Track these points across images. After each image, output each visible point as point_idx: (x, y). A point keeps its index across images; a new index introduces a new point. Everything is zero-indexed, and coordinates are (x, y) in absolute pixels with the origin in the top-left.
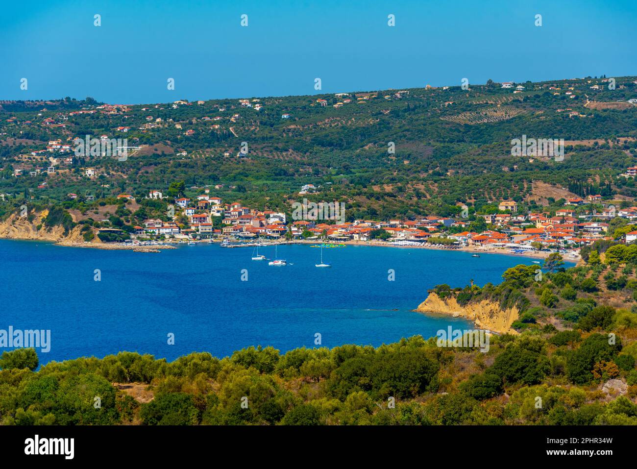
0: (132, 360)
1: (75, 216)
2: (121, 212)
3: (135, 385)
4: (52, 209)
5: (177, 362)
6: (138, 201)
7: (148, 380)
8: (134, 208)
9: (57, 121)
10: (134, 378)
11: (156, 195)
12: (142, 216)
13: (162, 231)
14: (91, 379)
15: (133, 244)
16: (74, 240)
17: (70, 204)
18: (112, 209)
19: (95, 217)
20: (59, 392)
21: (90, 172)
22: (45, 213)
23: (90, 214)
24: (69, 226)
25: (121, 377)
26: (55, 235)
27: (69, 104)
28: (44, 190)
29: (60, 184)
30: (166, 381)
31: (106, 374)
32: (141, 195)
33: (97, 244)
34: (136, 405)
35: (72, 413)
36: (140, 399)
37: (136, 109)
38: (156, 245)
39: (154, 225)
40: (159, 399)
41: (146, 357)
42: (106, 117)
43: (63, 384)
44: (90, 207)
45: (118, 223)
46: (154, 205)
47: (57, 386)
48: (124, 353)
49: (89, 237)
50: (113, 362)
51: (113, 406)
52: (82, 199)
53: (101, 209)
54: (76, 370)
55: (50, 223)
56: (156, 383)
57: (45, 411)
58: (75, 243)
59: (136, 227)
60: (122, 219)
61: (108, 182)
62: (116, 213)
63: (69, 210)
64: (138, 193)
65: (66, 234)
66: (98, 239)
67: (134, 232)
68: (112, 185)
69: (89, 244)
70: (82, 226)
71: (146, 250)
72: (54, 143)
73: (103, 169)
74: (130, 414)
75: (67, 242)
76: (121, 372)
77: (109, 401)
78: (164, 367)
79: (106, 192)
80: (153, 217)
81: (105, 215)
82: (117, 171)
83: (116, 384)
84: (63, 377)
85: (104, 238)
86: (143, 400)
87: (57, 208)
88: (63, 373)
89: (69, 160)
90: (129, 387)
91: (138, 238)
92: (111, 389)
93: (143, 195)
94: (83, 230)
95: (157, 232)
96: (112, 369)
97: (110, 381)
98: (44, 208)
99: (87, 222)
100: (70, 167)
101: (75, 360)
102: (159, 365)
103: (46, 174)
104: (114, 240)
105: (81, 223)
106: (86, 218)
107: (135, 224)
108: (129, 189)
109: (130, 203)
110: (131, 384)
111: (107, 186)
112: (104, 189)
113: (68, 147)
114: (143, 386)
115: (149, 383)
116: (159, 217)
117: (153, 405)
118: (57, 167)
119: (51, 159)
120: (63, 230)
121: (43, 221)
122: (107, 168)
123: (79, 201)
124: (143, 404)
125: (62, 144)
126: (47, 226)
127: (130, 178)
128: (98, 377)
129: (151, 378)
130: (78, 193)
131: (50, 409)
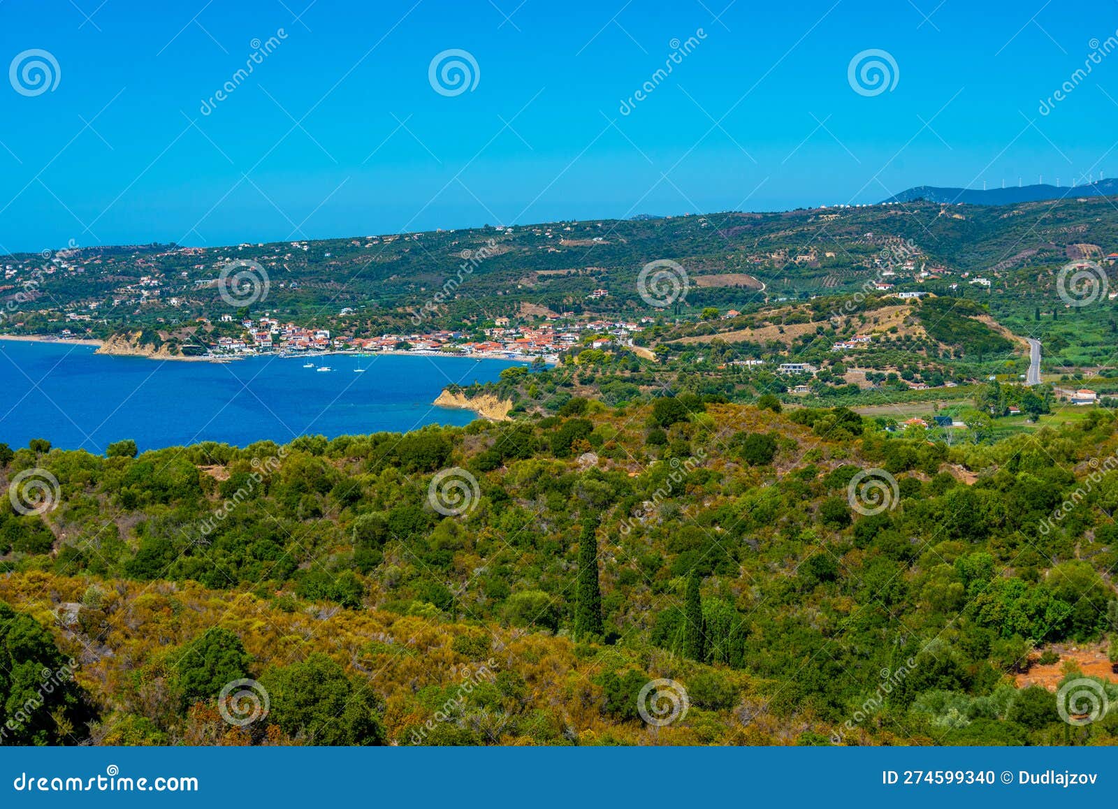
0: (212, 447)
1: (163, 336)
2: (200, 332)
3: (215, 467)
4: (144, 331)
5: (248, 448)
6: (213, 323)
7: (224, 463)
8: (210, 329)
9: (147, 262)
10: (213, 462)
11: (227, 318)
12: (216, 335)
13: (232, 346)
14: (179, 463)
15: (210, 357)
16: (163, 355)
17: (159, 327)
18: (192, 330)
19: (179, 336)
20: (156, 474)
21: (174, 301)
22: (139, 334)
23: (175, 334)
24: (158, 344)
25: (203, 460)
26: (147, 351)
27: (156, 248)
28: (139, 316)
29: (151, 310)
30: (239, 463)
31: (192, 459)
32: (215, 318)
33: (181, 357)
34: (215, 482)
35: (165, 490)
36: (219, 478)
37: (209, 251)
38: (228, 357)
39: (226, 342)
40: (234, 477)
41: (223, 445)
42: (186, 258)
43: (158, 467)
44: (174, 328)
45: (196, 341)
46: (226, 326)
47: (153, 469)
48: (205, 443)
49: (175, 352)
50: (197, 449)
51: (198, 483)
52: (168, 323)
53: (183, 330)
54: (167, 456)
55: (143, 341)
56: (232, 465)
57: (144, 489)
58: (163, 357)
59: (212, 344)
60: (200, 337)
61: (188, 309)
62: (196, 333)
63: (158, 331)
64: (212, 317)
65: (156, 350)
66: (182, 354)
67: (210, 347)
68: (192, 311)
69: (175, 358)
70: (169, 344)
71: (221, 362)
72: (145, 278)
73: (184, 299)
74: (211, 490)
75: (157, 356)
76: (203, 457)
77: (195, 479)
78: (238, 452)
79: (187, 316)
80: (225, 336)
81: (187, 335)
82: (196, 300)
83: (199, 467)
84: (157, 462)
85: (187, 352)
86: (222, 479)
87: (149, 330)
88: (158, 459)
89: (157, 292)
90: (209, 469)
91: (214, 352)
92: (196, 471)
93: (217, 319)
94: (170, 346)
95: (228, 347)
96: (196, 455)
97: (195, 464)
98: (139, 330)
99: (173, 340)
100: (158, 297)
101: (166, 449)
102: (233, 451)
103: (139, 303)
104: (194, 354)
105: (168, 341)
106: (171, 337)
107: (210, 341)
108: (205, 314)
109: (206, 325)
110: (212, 466)
111: (187, 312)
112: (185, 314)
113: (156, 282)
114: (222, 467)
115: (225, 465)
116: (229, 335)
117: (229, 482)
118: (148, 298)
119: (143, 291)
120: (154, 347)
121: (138, 340)
122: (187, 298)
123: (166, 324)
124: (221, 482)
125: (151, 279)
126: (141, 344)
127: (205, 305)
128: (185, 461)
129: (227, 461)
130: (165, 317)
131: (148, 487)
